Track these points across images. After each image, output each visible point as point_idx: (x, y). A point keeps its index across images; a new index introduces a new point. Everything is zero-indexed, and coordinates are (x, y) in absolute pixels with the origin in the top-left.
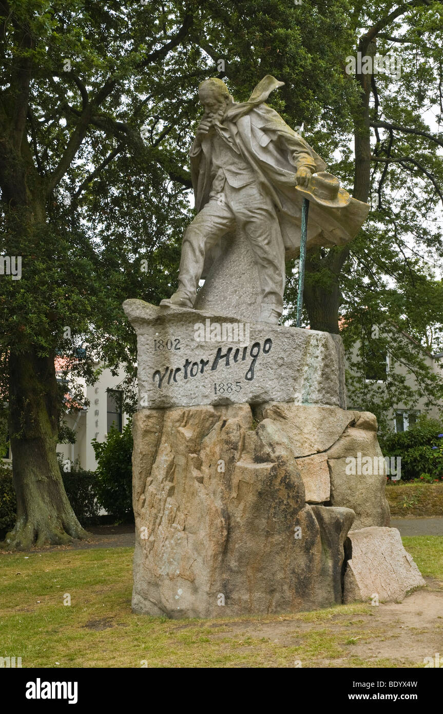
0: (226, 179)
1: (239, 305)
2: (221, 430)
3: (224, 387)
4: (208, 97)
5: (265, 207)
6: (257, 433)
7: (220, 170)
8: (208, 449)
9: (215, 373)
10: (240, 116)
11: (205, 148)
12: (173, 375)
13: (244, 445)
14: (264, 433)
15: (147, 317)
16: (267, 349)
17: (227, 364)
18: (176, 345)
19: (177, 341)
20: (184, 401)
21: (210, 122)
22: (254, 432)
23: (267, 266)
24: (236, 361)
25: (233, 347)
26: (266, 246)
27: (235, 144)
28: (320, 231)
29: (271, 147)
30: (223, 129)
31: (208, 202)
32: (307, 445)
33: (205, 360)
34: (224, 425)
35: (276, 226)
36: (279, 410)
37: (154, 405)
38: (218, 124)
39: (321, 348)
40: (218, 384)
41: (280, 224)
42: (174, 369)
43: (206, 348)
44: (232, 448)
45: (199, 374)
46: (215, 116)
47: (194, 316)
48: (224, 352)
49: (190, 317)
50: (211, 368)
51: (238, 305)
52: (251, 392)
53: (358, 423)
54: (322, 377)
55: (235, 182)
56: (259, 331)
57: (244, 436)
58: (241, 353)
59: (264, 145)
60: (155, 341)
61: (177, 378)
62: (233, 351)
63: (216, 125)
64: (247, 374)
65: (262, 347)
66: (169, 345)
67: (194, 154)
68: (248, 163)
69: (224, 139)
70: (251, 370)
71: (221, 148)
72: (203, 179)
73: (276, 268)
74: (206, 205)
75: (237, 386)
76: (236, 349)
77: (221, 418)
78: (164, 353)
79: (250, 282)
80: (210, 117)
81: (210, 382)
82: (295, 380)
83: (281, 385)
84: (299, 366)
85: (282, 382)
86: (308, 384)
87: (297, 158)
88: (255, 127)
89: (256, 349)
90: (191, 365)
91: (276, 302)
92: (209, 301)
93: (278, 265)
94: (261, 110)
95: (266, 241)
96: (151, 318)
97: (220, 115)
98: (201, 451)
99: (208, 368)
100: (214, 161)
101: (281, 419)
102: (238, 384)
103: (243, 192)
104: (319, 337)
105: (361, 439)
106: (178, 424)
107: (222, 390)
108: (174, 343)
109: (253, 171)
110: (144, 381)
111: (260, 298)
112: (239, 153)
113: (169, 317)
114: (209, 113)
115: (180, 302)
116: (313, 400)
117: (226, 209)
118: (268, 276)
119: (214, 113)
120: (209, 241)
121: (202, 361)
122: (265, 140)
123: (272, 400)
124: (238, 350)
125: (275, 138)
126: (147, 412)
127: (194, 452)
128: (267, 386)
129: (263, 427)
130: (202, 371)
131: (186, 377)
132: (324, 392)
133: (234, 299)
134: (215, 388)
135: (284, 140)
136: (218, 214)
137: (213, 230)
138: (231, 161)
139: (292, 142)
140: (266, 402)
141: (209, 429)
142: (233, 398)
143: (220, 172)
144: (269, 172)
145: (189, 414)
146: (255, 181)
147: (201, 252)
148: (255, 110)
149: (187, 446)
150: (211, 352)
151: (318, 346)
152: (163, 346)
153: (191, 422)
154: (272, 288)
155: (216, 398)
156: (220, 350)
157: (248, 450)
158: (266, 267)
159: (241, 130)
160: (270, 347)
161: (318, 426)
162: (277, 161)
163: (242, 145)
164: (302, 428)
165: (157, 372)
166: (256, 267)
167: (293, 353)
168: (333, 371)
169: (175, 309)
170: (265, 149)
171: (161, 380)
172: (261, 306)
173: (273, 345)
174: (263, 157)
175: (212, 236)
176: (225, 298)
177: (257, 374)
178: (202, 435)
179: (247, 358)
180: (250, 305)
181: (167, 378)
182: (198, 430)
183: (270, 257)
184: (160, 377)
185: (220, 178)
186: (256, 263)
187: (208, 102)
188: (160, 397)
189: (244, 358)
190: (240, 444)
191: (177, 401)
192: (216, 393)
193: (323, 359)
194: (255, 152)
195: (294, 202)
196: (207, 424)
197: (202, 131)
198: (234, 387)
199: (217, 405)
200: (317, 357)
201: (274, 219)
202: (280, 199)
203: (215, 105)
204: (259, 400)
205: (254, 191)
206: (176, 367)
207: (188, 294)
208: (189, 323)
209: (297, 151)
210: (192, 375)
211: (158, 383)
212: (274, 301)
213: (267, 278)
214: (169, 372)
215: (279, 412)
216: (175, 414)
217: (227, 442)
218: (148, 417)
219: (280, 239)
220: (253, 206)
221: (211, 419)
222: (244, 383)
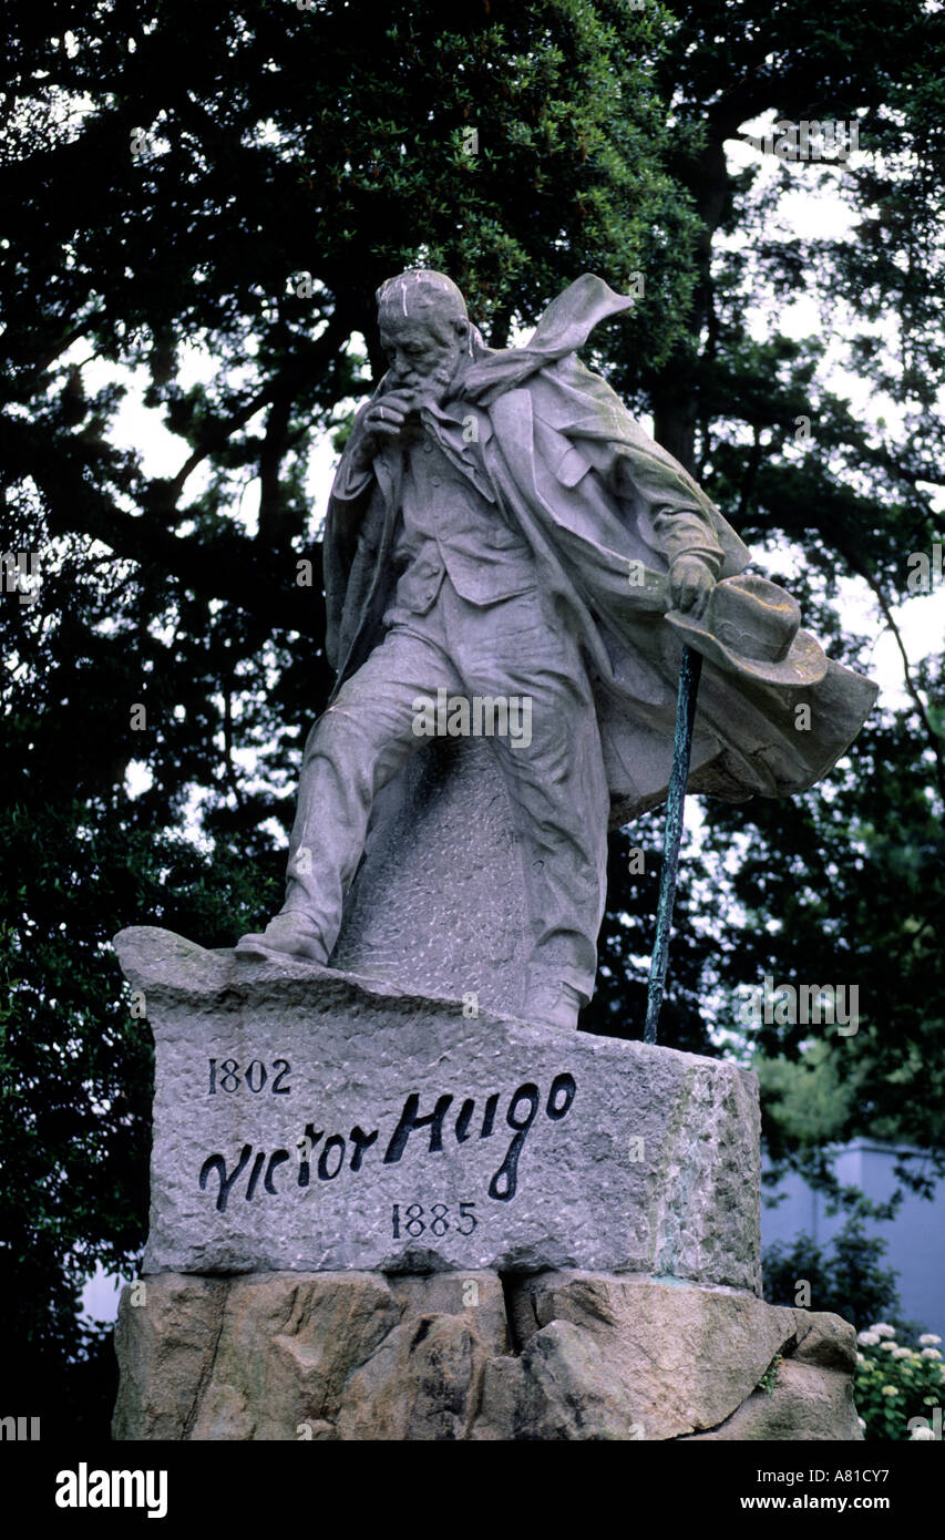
0: (446, 574)
1: (463, 963)
2: (413, 1349)
3: (423, 1218)
4: (408, 324)
5: (560, 669)
6: (527, 1365)
7: (429, 544)
8: (366, 1407)
9: (397, 1171)
10: (502, 388)
11: (384, 475)
12: (264, 1170)
13: (480, 1401)
14: (549, 1366)
15: (192, 986)
16: (559, 1105)
17: (436, 1143)
18: (277, 1081)
19: (283, 1066)
20: (298, 1254)
21: (409, 399)
22: (517, 1361)
23: (554, 847)
24: (461, 1136)
25: (456, 1094)
26: (558, 788)
27: (482, 471)
28: (718, 750)
29: (591, 490)
30: (446, 424)
31: (380, 640)
32: (667, 1406)
33: (368, 1131)
34: (422, 1333)
35: (587, 724)
36: (592, 1297)
37: (199, 1263)
38: (433, 407)
39: (720, 1112)
40: (403, 1206)
41: (601, 720)
42: (269, 1155)
43: (371, 1094)
44: (447, 1408)
45: (346, 1172)
46: (425, 382)
47: (341, 992)
48: (426, 1108)
49: (327, 994)
50: (383, 1156)
51: (458, 965)
52: (507, 1236)
53: (803, 1347)
54: (717, 1201)
55: (475, 589)
56: (535, 1048)
57: (483, 1373)
58: (479, 1114)
59: (570, 482)
60: (213, 1061)
61: (275, 1179)
62: (455, 1108)
63: (426, 410)
64: (495, 1179)
65: (544, 1100)
66: (256, 1076)
67: (348, 492)
68: (518, 531)
69: (449, 454)
70: (508, 1167)
71: (435, 480)
72: (366, 570)
73: (582, 855)
74: (377, 650)
75: (464, 1215)
76: (462, 1100)
77: (409, 1313)
78: (239, 1100)
79: (497, 896)
80: (408, 386)
81: (381, 1199)
82: (642, 1204)
83: (599, 1220)
84: (656, 1164)
85: (602, 1210)
86: (679, 1220)
87: (670, 526)
88: (545, 427)
89: (525, 1104)
90: (321, 1144)
91: (574, 962)
92: (372, 948)
93: (586, 845)
94: (563, 377)
95: (559, 773)
96: (204, 990)
97: (439, 381)
98: (343, 1412)
99: (374, 1157)
100: (408, 514)
101: (599, 1325)
102: (467, 1210)
103: (495, 617)
104: (715, 1078)
105: (812, 1395)
106: (273, 1325)
107: (415, 1227)
108: (272, 1075)
109: (531, 555)
110: (171, 1186)
111: (527, 944)
112: (492, 500)
113: (261, 990)
114: (407, 374)
115: (297, 947)
116: (687, 1269)
117: (441, 665)
118: (558, 879)
119: (424, 375)
120: (387, 761)
121: (357, 1134)
122: (573, 468)
123: (572, 1264)
124: (469, 1106)
125: (604, 463)
126: (178, 1284)
127: (322, 1413)
128: (558, 1219)
129: (549, 1346)
130: (355, 1165)
131: (304, 1179)
132: (718, 1246)
133: (451, 943)
134: (396, 1220)
135: (629, 470)
136: (415, 681)
137: (399, 728)
138: (464, 522)
139: (653, 478)
140: (547, 1269)
141: (370, 1344)
142: (450, 1250)
143: (427, 552)
144: (581, 562)
145: (310, 1296)
146: (532, 588)
147: (362, 792)
148: (546, 372)
149: (302, 1395)
150: (386, 1107)
151: (711, 1103)
152: (238, 1080)
153: (315, 1319)
154: (566, 918)
155: (397, 1250)
156: (413, 1102)
157: (493, 1415)
158: (552, 853)
159: (500, 432)
160: (569, 1100)
161: (698, 1352)
162: (606, 531)
163: (502, 476)
164: (655, 1355)
165: (216, 1160)
166: (519, 848)
167: (641, 1124)
168: (746, 1182)
169: (282, 965)
170: (572, 494)
171: (225, 1185)
172: (528, 973)
173: (579, 1096)
174: (565, 517)
175: (394, 745)
176: (422, 940)
177: (525, 1182)
178: (349, 1362)
179: (496, 1130)
180: (496, 964)
181: (246, 1181)
182: (338, 1346)
183: (567, 823)
184: (222, 1173)
185: (427, 571)
186: (519, 836)
187: (407, 340)
188: (220, 1240)
189: (486, 1131)
190: (470, 1394)
191: (273, 1254)
192: (396, 1235)
193: (722, 1144)
194: (543, 501)
195: (651, 658)
196: (367, 1330)
197: (383, 426)
198: (453, 1219)
199: (395, 1273)
200: (707, 1138)
201: (584, 704)
202: (606, 644)
203: (428, 349)
204: (531, 1262)
205: (530, 616)
206: (275, 1147)
207: (320, 920)
208: (321, 1012)
209: (666, 505)
210: (323, 1174)
211: (216, 1193)
212: (569, 959)
213: (552, 884)
214: (252, 1162)
215: (593, 1303)
216: (264, 1293)
217: (433, 1388)
218: (181, 1299)
219: (598, 769)
220: (525, 663)
221: (380, 1313)
222: (486, 1209)
